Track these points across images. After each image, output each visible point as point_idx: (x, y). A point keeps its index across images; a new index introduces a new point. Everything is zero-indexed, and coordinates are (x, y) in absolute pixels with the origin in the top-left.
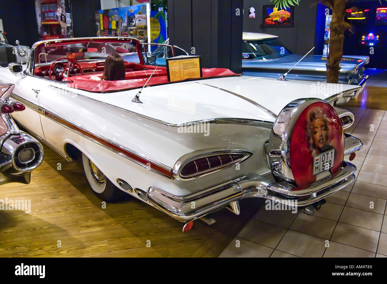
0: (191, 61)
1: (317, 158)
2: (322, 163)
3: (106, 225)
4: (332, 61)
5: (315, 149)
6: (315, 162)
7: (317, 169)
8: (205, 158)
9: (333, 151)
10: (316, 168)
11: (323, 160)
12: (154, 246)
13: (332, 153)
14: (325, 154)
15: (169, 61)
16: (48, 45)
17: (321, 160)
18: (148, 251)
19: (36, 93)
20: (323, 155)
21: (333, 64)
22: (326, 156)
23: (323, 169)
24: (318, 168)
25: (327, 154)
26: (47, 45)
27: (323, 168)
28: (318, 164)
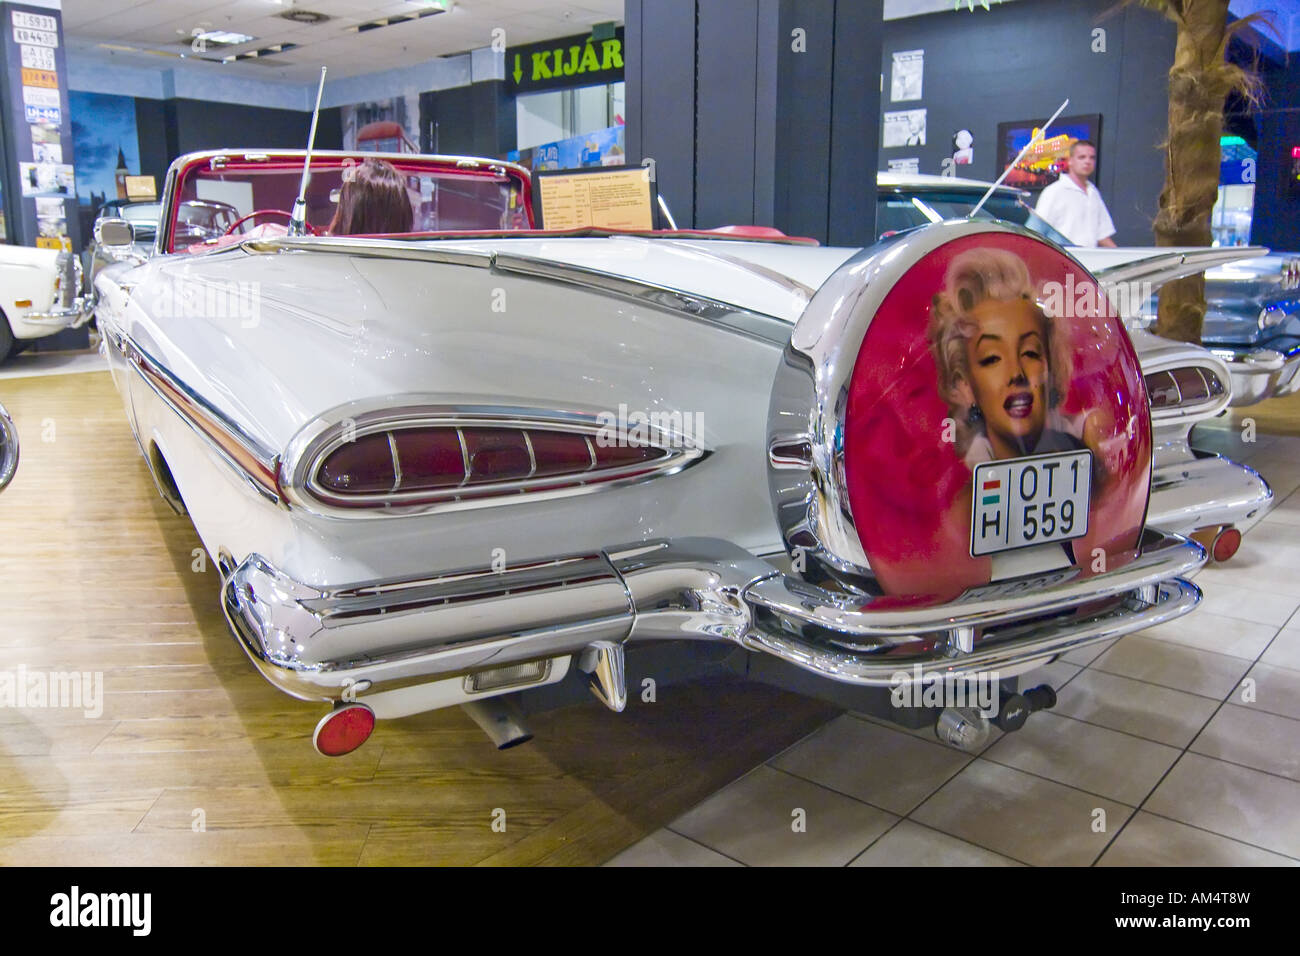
0: (620, 181)
1: (990, 475)
2: (1019, 505)
3: (203, 736)
4: (1177, 211)
5: (986, 435)
6: (982, 493)
7: (991, 530)
8: (452, 431)
9: (1085, 460)
10: (986, 524)
11: (1028, 492)
12: (318, 829)
13: (1075, 466)
14: (1038, 465)
15: (541, 178)
16: (223, 166)
17: (1016, 491)
18: (283, 846)
19: (125, 293)
20: (1024, 465)
21: (1181, 223)
22: (1043, 475)
23: (1027, 537)
24: (997, 523)
25: (1051, 467)
26: (219, 166)
27: (1030, 529)
28: (1002, 506)
